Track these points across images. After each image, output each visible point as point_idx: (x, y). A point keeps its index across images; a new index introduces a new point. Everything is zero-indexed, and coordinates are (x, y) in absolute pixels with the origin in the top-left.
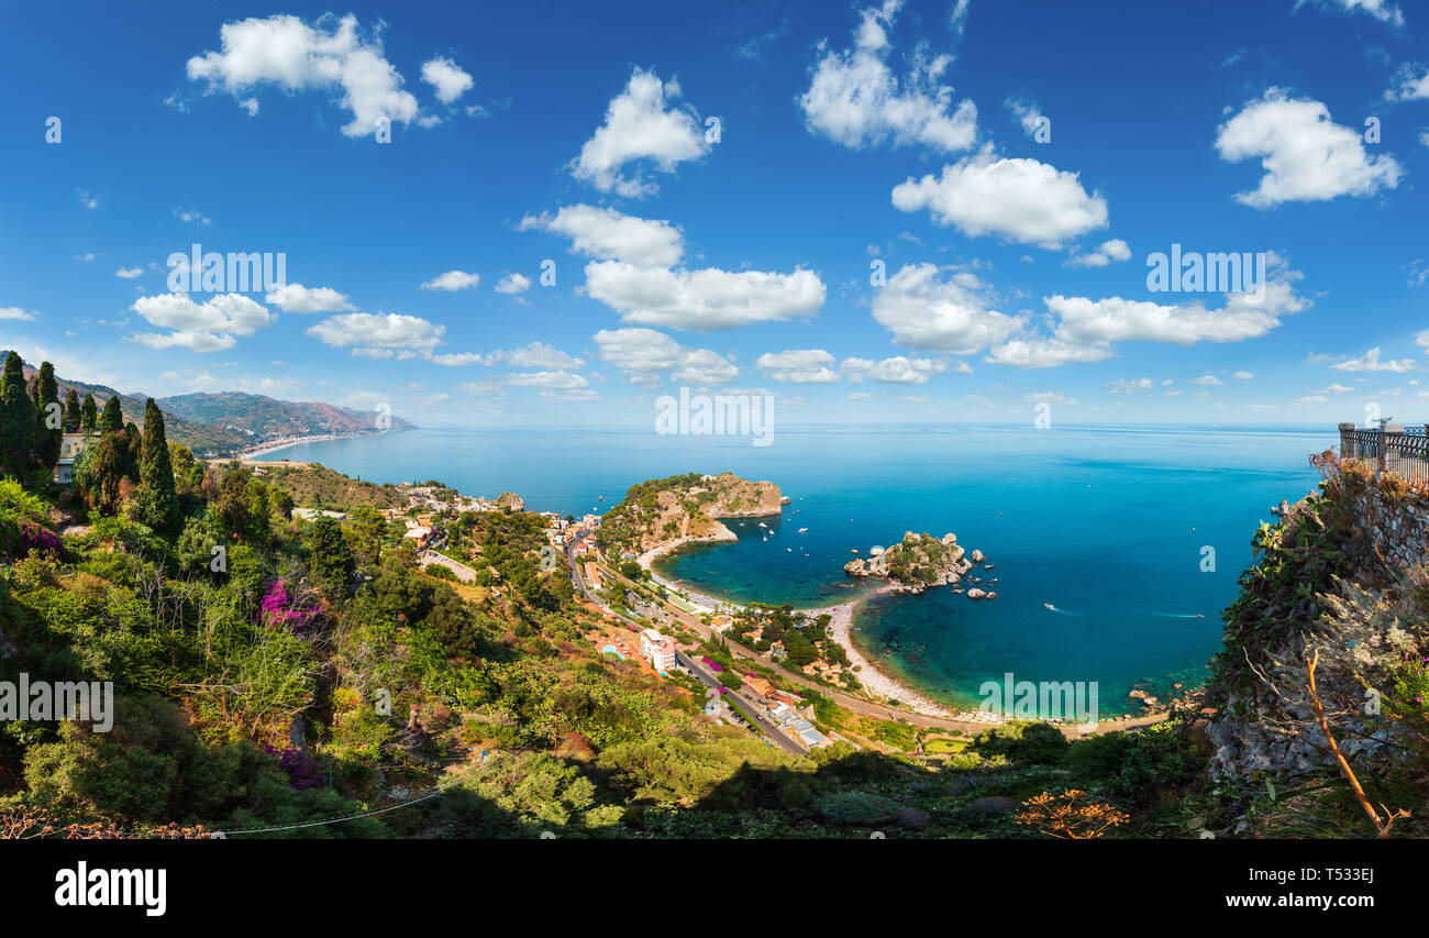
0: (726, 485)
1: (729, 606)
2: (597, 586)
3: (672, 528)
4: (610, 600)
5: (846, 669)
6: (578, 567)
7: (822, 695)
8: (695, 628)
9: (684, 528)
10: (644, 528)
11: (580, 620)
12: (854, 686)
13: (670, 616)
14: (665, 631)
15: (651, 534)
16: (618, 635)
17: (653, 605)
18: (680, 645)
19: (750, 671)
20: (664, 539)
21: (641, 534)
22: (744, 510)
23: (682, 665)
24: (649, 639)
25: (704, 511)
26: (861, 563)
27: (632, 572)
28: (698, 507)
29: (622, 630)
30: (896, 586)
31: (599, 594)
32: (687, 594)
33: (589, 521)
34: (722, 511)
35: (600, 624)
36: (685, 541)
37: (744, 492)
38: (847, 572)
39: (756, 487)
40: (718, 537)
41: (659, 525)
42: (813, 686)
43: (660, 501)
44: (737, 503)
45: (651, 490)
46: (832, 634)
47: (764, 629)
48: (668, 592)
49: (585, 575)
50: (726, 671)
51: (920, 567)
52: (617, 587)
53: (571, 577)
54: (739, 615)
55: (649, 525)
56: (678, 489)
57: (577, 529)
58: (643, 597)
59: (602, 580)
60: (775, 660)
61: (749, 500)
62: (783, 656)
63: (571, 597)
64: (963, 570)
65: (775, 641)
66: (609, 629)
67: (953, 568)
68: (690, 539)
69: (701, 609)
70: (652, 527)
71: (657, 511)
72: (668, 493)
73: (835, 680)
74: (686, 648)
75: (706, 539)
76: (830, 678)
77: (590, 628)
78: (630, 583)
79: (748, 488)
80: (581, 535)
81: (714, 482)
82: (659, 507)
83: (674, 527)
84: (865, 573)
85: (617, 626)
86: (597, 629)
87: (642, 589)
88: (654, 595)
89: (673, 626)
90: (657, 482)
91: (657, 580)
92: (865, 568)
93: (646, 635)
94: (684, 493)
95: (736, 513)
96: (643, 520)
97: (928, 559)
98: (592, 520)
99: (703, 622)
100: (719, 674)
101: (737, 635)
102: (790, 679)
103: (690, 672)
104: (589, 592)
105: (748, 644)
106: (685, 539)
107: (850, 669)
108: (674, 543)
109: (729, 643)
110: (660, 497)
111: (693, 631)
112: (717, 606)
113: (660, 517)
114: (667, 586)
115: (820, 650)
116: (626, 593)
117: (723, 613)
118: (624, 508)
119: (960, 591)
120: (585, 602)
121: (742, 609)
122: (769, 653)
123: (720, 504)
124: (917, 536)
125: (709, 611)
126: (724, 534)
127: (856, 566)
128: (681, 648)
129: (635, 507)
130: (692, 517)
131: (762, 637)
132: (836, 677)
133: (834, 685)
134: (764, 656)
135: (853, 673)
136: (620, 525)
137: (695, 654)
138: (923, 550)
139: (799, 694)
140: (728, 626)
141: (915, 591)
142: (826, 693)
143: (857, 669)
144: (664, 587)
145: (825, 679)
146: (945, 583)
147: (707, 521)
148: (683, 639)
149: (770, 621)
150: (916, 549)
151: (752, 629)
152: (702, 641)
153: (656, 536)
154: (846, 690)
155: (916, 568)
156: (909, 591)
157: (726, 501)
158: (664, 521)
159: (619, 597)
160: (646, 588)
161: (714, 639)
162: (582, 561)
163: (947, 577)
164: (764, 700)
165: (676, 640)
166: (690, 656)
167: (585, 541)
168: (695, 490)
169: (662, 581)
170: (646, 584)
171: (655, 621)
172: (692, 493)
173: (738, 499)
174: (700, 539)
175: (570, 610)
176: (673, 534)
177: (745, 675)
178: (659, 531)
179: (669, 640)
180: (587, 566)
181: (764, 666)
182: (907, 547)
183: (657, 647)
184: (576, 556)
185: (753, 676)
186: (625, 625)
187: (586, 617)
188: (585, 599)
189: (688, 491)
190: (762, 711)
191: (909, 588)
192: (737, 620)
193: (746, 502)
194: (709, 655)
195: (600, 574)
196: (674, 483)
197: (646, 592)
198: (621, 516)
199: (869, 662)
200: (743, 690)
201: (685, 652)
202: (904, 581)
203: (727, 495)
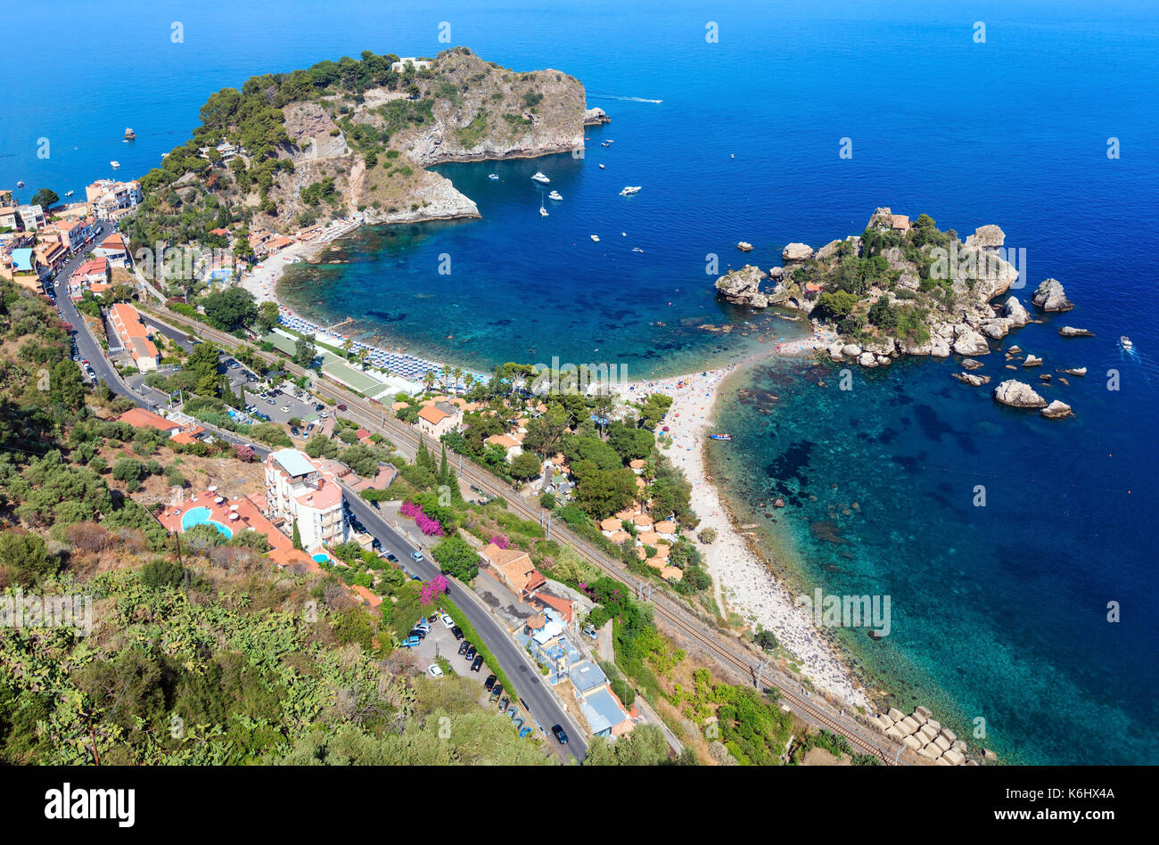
0: (455, 81)
1: (457, 373)
2: (147, 363)
3: (324, 193)
4: (183, 392)
5: (686, 533)
6: (89, 323)
7: (631, 596)
8: (385, 434)
9: (352, 193)
10: (253, 200)
11: (113, 457)
12: (696, 582)
13: (329, 409)
14: (318, 449)
15: (273, 213)
16: (212, 475)
17: (289, 387)
18: (352, 478)
19: (496, 531)
20: (306, 222)
21: (247, 216)
22: (498, 141)
23: (359, 528)
24: (285, 472)
25: (400, 148)
26: (755, 274)
27: (232, 313)
28: (386, 139)
29: (222, 463)
30: (826, 340)
31: (155, 381)
32: (364, 351)
33: (102, 194)
34: (445, 147)
35: (166, 458)
36: (357, 223)
37: (498, 97)
38: (721, 295)
39: (527, 86)
40: (435, 210)
41: (291, 191)
42: (616, 571)
43: (291, 128)
44: (481, 125)
45: (264, 102)
46: (670, 442)
47: (529, 426)
48: (321, 351)
49: (109, 339)
50: (449, 532)
51: (893, 301)
52: (200, 356)
53: (73, 352)
54: (478, 396)
55: (267, 190)
56: (336, 96)
57: (73, 224)
58: (264, 372)
59: (159, 345)
60: (547, 502)
61: (509, 118)
62: (564, 493)
63: (82, 405)
64: (999, 327)
65: (551, 455)
66: (190, 467)
67: (975, 317)
68: (369, 217)
69: (397, 385)
70: (274, 196)
71: (283, 155)
72: (310, 107)
73: (660, 561)
74: (367, 483)
75: (406, 216)
76: (651, 553)
77: (143, 474)
78: (229, 343)
79: (506, 88)
80: (84, 239)
81: (425, 75)
82: (288, 144)
83: (330, 191)
84: (760, 300)
85: (207, 453)
86: (160, 472)
87: (259, 353)
88: (289, 365)
89: (336, 433)
90: (278, 80)
91: (294, 326)
92: (761, 289)
93: (277, 465)
94: (350, 105)
95: (479, 149)
96: (248, 181)
97: (916, 283)
98: (111, 196)
99: (402, 416)
100: (434, 542)
101: (470, 443)
102: (575, 551)
103: (376, 544)
104: (127, 383)
105: (493, 463)
106: (356, 219)
107: (692, 536)
108: (330, 232)
109: (457, 463)
110: (289, 119)
111: (380, 441)
112: (430, 375)
113: (291, 170)
114: (320, 337)
115: (640, 482)
116: (221, 369)
117: (444, 391)
118: (197, 154)
119: (976, 380)
120: (121, 410)
121: (485, 379)
122: (536, 486)
123: (439, 130)
124: (903, 222)
125: (414, 388)
126: (449, 201)
127: (743, 283)
128: (357, 485)
129: (226, 148)
130: (371, 163)
131: (526, 447)
132: (664, 551)
133: (656, 572)
134: (525, 494)
135: (699, 547)
136: (192, 198)
137: (385, 496)
138: (911, 259)
139: (589, 591)
140: (454, 422)
141: (867, 359)
142: (641, 593)
143: (707, 538)
144: (311, 339)
145: (642, 555)
146: (946, 352)
147: (407, 172)
148: (358, 464)
149: (542, 408)
150: (892, 255)
151: (506, 427)
152: (399, 463)
153: (285, 218)
154: (680, 588)
155: (883, 302)
156: (854, 358)
157: (453, 121)
158: (303, 180)
159: (204, 381)
160: (270, 348)
161: (424, 458)
162: (98, 306)
163: (955, 337)
164: (522, 607)
165: (343, 468)
166: (374, 503)
167: (99, 252)
168: (378, 97)
169: (307, 327)
170: (269, 339)
171: (295, 426)
172: (371, 104)
173: (482, 115)
174: (392, 218)
175: (84, 438)
176: (327, 209)
177: (487, 541)
178: (294, 206)
179: (327, 469)
180: (115, 315)
181: (524, 518)
182: (873, 245)
183: (302, 491)
184: (77, 295)
185: (502, 544)
186: (226, 448)
187: (129, 446)
188: (120, 401)
189: (360, 100)
190: (514, 633)
191: (854, 349)
192: (472, 407)
193: (501, 122)
194: (415, 495)
195: (151, 330)
196: (324, 84)
197: (270, 359)
198: (189, 177)
199: (735, 522)
200: (483, 582)
201: (364, 495)
202: (847, 329)
203: (457, 105)
